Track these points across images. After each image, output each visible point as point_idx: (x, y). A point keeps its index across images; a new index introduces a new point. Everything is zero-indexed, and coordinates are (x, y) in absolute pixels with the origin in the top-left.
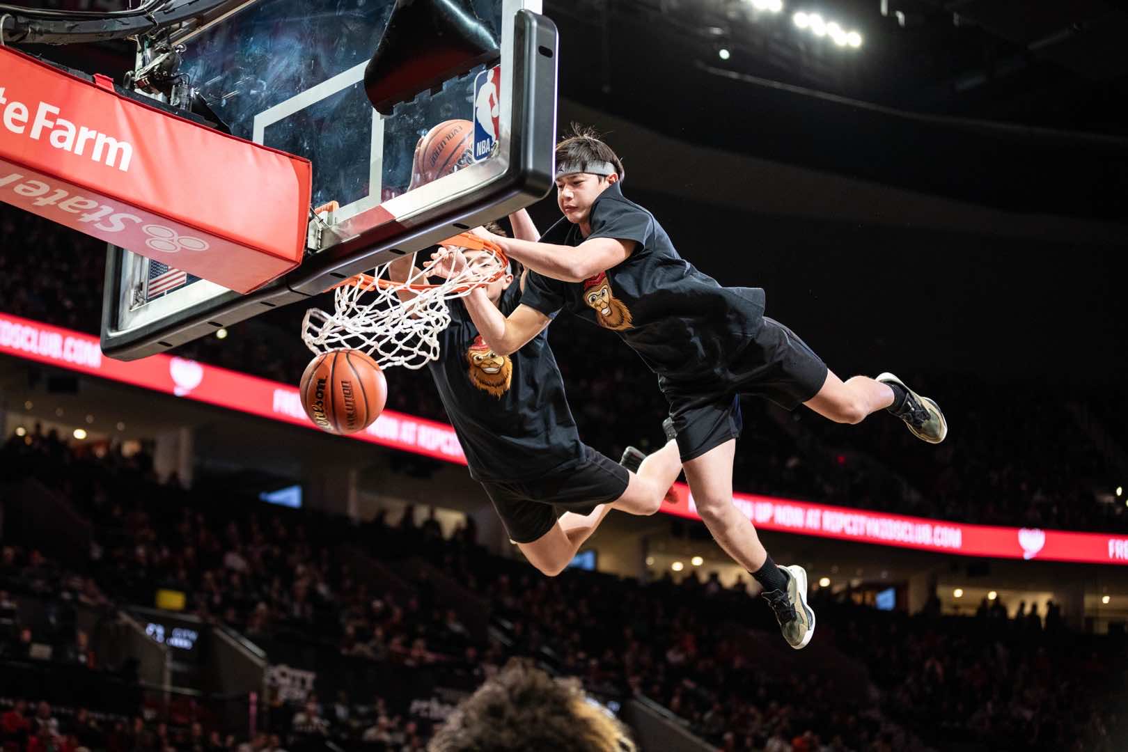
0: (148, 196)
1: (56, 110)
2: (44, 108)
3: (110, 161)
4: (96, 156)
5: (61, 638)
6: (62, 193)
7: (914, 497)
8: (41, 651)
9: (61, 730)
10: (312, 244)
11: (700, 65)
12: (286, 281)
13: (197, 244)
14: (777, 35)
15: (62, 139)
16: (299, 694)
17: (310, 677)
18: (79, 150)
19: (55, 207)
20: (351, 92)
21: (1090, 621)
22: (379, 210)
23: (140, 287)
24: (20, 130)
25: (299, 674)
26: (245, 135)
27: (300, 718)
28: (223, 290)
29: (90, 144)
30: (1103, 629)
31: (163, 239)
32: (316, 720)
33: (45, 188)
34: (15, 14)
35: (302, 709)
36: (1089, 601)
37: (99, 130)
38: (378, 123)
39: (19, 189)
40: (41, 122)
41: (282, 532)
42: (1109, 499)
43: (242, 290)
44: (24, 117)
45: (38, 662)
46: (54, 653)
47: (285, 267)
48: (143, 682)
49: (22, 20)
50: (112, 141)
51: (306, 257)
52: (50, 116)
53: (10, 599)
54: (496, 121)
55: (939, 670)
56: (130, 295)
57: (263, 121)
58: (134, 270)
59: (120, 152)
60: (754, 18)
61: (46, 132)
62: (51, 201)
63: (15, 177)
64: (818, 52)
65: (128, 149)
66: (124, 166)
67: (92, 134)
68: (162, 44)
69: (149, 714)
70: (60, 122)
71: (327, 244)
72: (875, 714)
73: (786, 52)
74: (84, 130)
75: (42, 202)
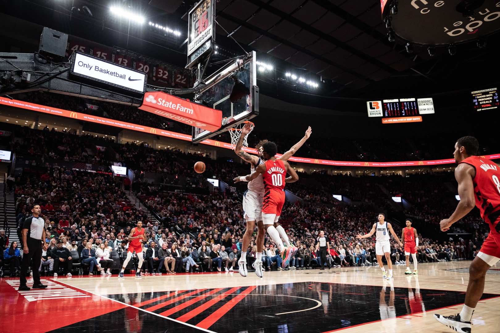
0: (196, 118)
1: (180, 105)
2: (178, 105)
3: (190, 113)
4: (187, 112)
5: (197, 184)
6: (182, 118)
7: (328, 157)
8: (194, 186)
9: (197, 198)
10: (223, 124)
11: (292, 91)
12: (219, 130)
13: (204, 125)
14: (304, 85)
15: (182, 110)
16: (234, 191)
17: (235, 188)
18: (184, 111)
19: (181, 120)
20: (227, 100)
21: (357, 175)
22: (233, 118)
23: (197, 132)
24: (175, 108)
25: (234, 188)
26: (212, 107)
27: (234, 194)
28: (210, 132)
29: (186, 110)
30: (359, 176)
31: (199, 125)
32: (236, 195)
33: (179, 117)
34: (173, 90)
35: (234, 193)
36: (357, 172)
37: (187, 108)
38: (232, 104)
39: (175, 118)
40: (178, 107)
41: (231, 166)
42: (360, 156)
43: (212, 132)
44: (175, 106)
45: (194, 188)
46: (196, 186)
47: (219, 128)
48: (210, 190)
49: (174, 91)
50: (190, 109)
51: (222, 126)
52: (179, 106)
53: (189, 178)
54: (250, 103)
55: (333, 184)
56: (196, 133)
57: (215, 105)
58: (196, 130)
59: (191, 111)
60: (300, 83)
61: (179, 109)
62: (180, 119)
63: (174, 116)
64: (311, 88)
65: (192, 111)
66: (192, 113)
67: (186, 109)
68: (199, 93)
69: (211, 195)
70: (181, 107)
71: (225, 124)
72: (323, 191)
73: (306, 88)
74: (185, 108)
75: (179, 120)
